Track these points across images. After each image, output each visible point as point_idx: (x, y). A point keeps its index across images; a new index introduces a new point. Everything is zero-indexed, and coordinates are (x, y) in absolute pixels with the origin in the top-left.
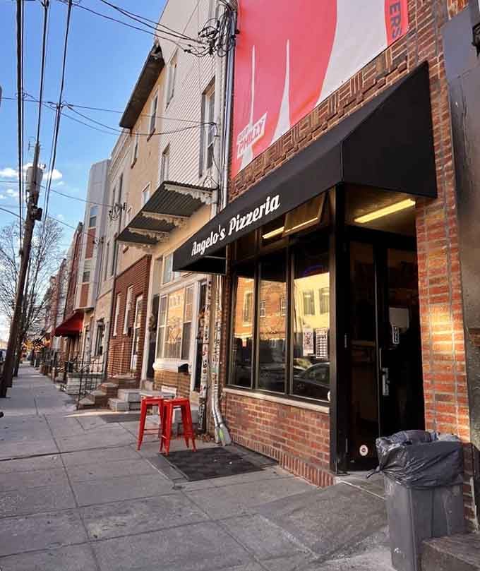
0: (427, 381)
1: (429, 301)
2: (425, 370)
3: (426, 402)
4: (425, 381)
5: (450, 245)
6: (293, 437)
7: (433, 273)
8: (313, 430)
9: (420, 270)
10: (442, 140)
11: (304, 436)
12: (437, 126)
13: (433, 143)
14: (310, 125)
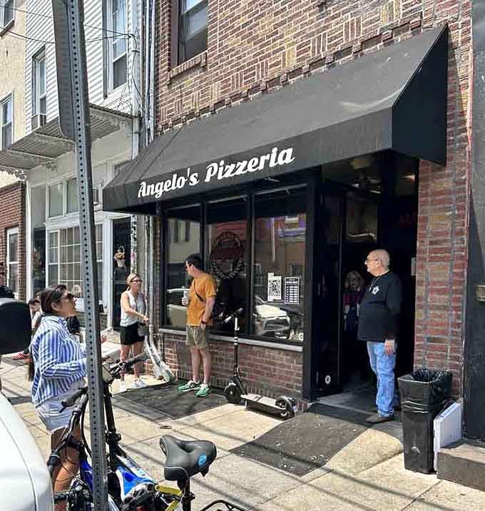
0: (419, 327)
1: (428, 260)
2: (417, 317)
3: (416, 343)
4: (417, 326)
5: (456, 212)
6: (257, 372)
7: (435, 235)
8: (282, 366)
9: (419, 231)
10: (456, 111)
11: (270, 370)
12: (452, 95)
13: (446, 112)
14: (284, 64)
